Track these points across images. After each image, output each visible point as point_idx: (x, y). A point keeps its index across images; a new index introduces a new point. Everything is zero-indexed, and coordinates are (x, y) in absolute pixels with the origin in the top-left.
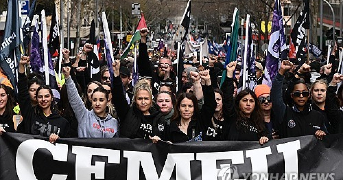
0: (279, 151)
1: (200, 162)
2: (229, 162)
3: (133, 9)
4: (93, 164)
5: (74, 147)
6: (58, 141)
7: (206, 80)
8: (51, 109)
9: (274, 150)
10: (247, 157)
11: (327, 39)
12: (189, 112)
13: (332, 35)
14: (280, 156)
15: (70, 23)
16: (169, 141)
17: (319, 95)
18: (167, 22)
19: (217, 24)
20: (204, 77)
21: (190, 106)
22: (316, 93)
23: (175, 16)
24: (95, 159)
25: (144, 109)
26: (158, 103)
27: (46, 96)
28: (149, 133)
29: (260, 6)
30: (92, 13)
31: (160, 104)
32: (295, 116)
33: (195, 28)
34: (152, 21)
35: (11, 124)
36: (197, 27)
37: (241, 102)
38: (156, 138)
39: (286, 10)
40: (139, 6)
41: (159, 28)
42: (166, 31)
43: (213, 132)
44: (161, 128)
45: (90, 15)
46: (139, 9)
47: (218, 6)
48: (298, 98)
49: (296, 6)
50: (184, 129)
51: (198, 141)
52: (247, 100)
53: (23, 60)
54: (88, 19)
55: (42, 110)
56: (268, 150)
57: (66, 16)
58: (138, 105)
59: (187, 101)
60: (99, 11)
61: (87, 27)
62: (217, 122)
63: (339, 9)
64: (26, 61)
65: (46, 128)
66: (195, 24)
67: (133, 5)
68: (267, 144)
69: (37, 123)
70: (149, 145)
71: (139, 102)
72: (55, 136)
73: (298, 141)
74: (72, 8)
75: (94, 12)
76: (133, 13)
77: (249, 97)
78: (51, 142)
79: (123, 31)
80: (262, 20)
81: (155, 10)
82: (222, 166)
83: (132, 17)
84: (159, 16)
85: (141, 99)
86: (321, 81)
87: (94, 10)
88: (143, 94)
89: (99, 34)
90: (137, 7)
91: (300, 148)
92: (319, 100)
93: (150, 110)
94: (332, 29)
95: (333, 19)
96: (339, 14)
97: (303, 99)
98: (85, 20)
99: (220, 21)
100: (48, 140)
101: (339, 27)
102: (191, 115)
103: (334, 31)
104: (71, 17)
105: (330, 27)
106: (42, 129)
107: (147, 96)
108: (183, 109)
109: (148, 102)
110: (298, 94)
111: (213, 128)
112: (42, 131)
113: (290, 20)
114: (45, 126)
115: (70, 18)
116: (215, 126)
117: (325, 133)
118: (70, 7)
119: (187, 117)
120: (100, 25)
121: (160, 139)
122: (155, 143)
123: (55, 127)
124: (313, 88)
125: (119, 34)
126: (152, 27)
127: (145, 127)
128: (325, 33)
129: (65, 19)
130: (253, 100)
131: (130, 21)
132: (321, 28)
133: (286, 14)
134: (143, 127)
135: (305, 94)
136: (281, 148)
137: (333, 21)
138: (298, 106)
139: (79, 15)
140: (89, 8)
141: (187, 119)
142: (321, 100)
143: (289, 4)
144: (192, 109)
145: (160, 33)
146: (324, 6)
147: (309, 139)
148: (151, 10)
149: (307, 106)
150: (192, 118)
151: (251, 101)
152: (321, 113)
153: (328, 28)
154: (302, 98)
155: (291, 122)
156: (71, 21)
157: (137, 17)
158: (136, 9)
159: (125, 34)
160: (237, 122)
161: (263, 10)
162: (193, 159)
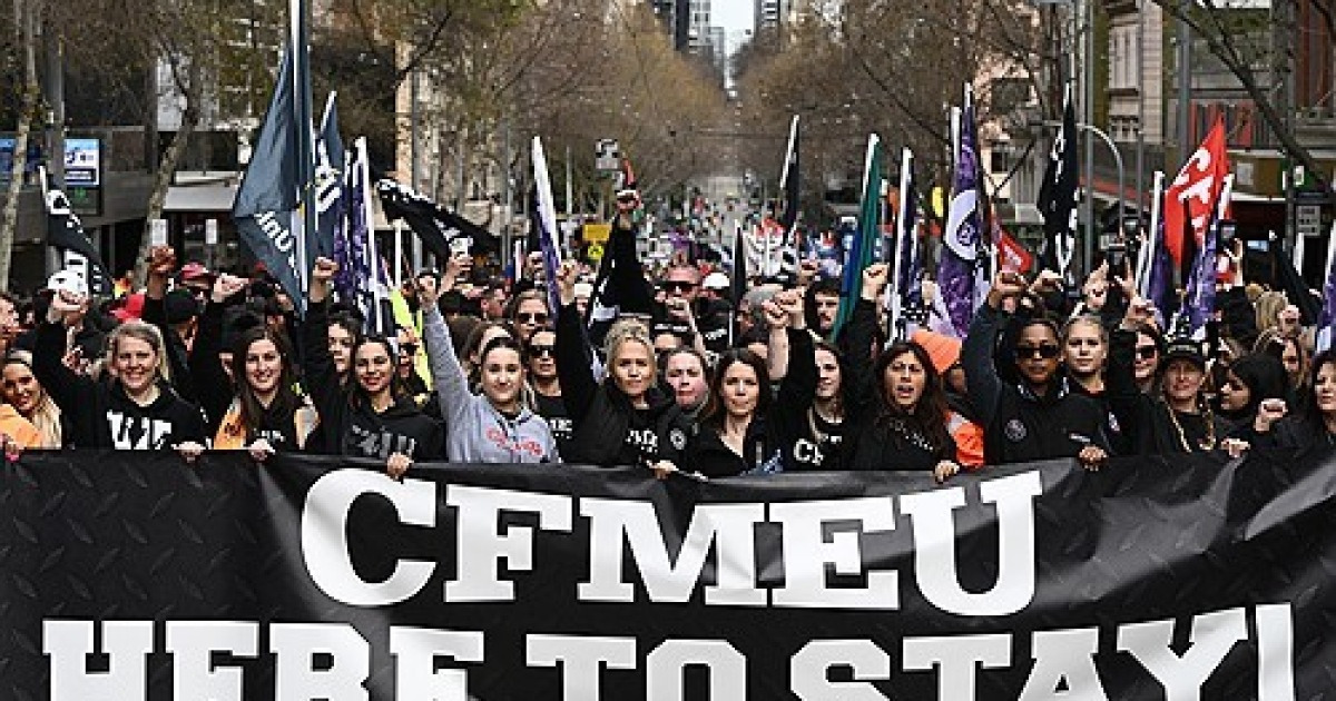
0: (986, 499)
1: (780, 525)
2: (855, 525)
3: (599, 155)
4: (502, 531)
5: (451, 488)
6: (411, 473)
7: (792, 316)
8: (393, 394)
9: (973, 496)
10: (904, 511)
11: (1104, 232)
12: (746, 398)
13: (1118, 221)
14: (989, 510)
15: (437, 191)
16: (697, 474)
17: (1082, 354)
18: (689, 189)
19: (817, 194)
20: (788, 307)
21: (748, 382)
22: (1075, 351)
23: (708, 173)
24: (506, 520)
25: (634, 391)
26: (669, 379)
27: (378, 361)
28: (649, 453)
29: (931, 148)
30: (493, 168)
31: (675, 382)
32: (1025, 410)
33: (761, 205)
34: (651, 187)
35: (290, 431)
36: (766, 205)
37: (890, 372)
38: (666, 466)
39: (996, 157)
40: (615, 148)
41: (666, 205)
42: (686, 215)
43: (812, 453)
44: (678, 440)
45: (490, 170)
46: (615, 155)
47: (822, 148)
48: (1029, 362)
49: (1022, 146)
50: (734, 441)
51: (771, 472)
52: (903, 366)
53: (322, 269)
54: (484, 182)
55: (368, 397)
56: (956, 496)
57: (427, 174)
58: (620, 379)
59: (740, 369)
60: (511, 160)
61: (480, 204)
62: (822, 426)
63: (1134, 153)
64: (328, 273)
65: (379, 442)
66: (760, 194)
67: (599, 146)
68: (952, 481)
69: (357, 430)
70: (648, 484)
71: (623, 372)
72: (400, 461)
73: (1036, 474)
74: (443, 154)
75: (498, 162)
76: (600, 166)
77: (909, 358)
78: (392, 477)
79: (573, 212)
80: (934, 185)
81: (656, 159)
82: (837, 536)
83: (597, 175)
84: (669, 175)
85: (626, 362)
86: (1086, 320)
87: (500, 159)
88: (631, 350)
89: (512, 220)
90: (610, 150)
91: (1039, 492)
92: (1083, 369)
93: (648, 395)
94: (1117, 205)
95: (1118, 178)
96: (1134, 168)
97: (1044, 363)
98: (476, 186)
99: (825, 186)
100: (383, 469)
101: (1134, 200)
102: (749, 407)
103: (1121, 210)
104: (441, 176)
105: (1112, 201)
106: (368, 446)
107: (643, 357)
108: (730, 389)
109: (645, 371)
110: (1028, 351)
111: (812, 440)
112: (369, 451)
113: (1009, 183)
114: (374, 437)
115: (436, 178)
116: (819, 435)
117: (1106, 451)
118: (436, 151)
119: (741, 411)
120: (515, 198)
121: (675, 469)
122: (661, 480)
123: (402, 439)
124: (1066, 336)
125: (565, 221)
126: (651, 202)
127: (638, 439)
128: (1099, 217)
129: (424, 182)
130: (918, 365)
131: (591, 188)
132: (1089, 204)
133: (996, 168)
134: (633, 439)
135: (1047, 351)
136: (990, 490)
137: (1118, 184)
138: (1030, 384)
139: (461, 170)
140: (487, 155)
141: (741, 417)
142: (1088, 368)
143: (1004, 143)
144: (753, 390)
145: (670, 220)
146: (1095, 145)
147: (1062, 469)
148: (646, 158)
149: (1053, 383)
150: (756, 412)
151: (912, 368)
152: (1091, 400)
153: (1105, 202)
154: (1040, 360)
155: (1014, 424)
156: (441, 186)
157: (609, 175)
158: (609, 154)
159: (578, 221)
160: (877, 420)
161: (937, 157)
162: (762, 519)
